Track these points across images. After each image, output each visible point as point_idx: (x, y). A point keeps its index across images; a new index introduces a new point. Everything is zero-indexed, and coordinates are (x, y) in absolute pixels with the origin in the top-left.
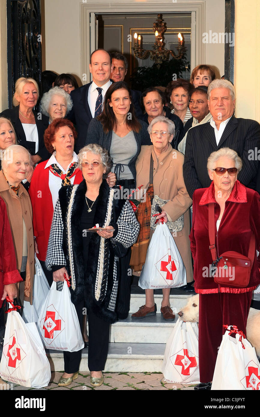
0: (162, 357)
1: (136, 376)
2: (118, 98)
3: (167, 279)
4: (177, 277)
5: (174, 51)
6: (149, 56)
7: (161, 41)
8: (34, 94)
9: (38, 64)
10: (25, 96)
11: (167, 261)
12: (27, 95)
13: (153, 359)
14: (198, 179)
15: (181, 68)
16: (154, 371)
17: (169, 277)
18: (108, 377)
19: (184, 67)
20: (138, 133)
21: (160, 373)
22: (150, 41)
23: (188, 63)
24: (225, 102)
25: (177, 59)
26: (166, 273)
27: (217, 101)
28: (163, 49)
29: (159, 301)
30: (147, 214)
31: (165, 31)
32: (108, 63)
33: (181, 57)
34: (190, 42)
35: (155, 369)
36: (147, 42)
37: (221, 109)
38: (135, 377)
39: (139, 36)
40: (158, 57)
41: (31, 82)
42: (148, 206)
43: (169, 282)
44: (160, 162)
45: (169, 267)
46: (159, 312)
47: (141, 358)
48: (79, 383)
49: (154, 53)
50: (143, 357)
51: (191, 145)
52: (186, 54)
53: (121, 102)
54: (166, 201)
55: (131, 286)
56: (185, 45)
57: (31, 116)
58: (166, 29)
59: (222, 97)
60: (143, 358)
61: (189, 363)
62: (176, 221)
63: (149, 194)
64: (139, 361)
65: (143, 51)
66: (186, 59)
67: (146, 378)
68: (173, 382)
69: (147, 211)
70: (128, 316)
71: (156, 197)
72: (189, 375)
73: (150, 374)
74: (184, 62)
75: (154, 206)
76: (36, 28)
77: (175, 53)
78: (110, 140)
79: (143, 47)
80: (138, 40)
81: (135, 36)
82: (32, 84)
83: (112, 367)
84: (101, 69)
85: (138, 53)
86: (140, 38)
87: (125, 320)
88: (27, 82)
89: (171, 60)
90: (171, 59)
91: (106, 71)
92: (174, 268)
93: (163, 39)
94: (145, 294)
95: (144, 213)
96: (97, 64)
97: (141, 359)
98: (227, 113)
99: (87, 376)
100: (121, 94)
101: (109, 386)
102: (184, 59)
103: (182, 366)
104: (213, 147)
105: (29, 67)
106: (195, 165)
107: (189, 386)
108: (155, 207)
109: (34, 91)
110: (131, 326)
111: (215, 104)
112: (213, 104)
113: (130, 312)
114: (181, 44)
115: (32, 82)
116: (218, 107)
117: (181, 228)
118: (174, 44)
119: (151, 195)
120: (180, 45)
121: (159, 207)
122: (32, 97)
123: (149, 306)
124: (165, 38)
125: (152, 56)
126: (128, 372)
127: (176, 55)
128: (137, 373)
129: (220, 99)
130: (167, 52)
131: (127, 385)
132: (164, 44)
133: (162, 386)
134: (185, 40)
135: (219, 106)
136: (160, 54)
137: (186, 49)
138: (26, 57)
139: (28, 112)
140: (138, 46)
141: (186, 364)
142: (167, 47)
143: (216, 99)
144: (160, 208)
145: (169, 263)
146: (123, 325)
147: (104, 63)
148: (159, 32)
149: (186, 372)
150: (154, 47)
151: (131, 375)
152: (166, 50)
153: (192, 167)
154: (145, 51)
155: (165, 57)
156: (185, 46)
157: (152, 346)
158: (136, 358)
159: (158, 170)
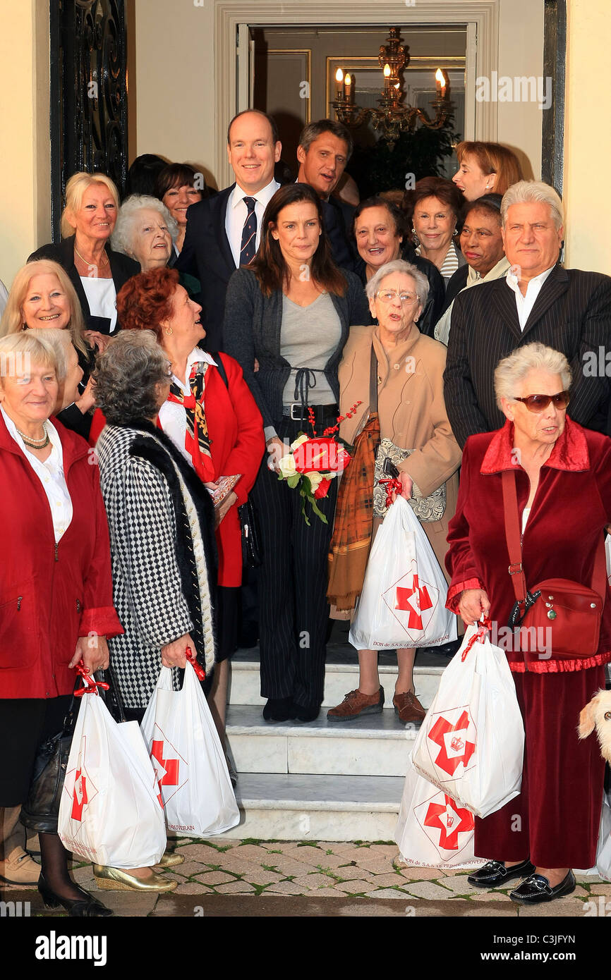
0: (395, 806)
1: (336, 849)
2: (293, 222)
3: (410, 626)
4: (433, 622)
5: (425, 110)
6: (369, 120)
7: (397, 86)
8: (108, 210)
9: (119, 142)
10: (88, 214)
11: (411, 587)
12: (92, 211)
13: (376, 812)
14: (477, 405)
15: (442, 148)
16: (376, 839)
17: (415, 622)
18: (273, 852)
19: (448, 145)
20: (341, 297)
21: (391, 843)
22: (372, 87)
23: (458, 138)
24: (541, 235)
25: (432, 128)
26: (407, 613)
27: (521, 233)
28: (401, 106)
29: (389, 681)
30: (366, 481)
31: (406, 64)
32: (266, 142)
33: (441, 125)
34: (464, 89)
35: (379, 834)
36: (366, 89)
37: (529, 250)
38: (336, 852)
39: (348, 74)
40: (389, 124)
41: (101, 183)
42: (367, 463)
43: (415, 634)
44: (394, 364)
45: (414, 600)
46: (389, 704)
47: (348, 809)
48: (209, 866)
49: (381, 115)
50: (354, 807)
51: (463, 330)
52: (453, 116)
53: (299, 233)
54: (409, 451)
55: (327, 645)
56: (451, 97)
57: (100, 260)
58: (409, 59)
59: (531, 223)
60: (354, 810)
61: (458, 821)
62: (430, 499)
63: (370, 436)
64: (345, 815)
65: (356, 110)
66: (453, 128)
67: (360, 855)
68: (421, 865)
69: (365, 475)
70: (320, 714)
71: (386, 443)
72: (457, 848)
73: (368, 846)
74: (449, 135)
75: (380, 462)
76: (115, 61)
77: (429, 114)
78: (278, 314)
79: (356, 101)
80: (344, 85)
81: (339, 75)
82: (104, 187)
83: (283, 829)
84: (249, 155)
85: (344, 113)
86: (348, 81)
87: (313, 723)
88: (92, 183)
89: (419, 130)
90: (420, 127)
91: (262, 160)
92: (425, 602)
93: (402, 82)
94: (358, 663)
95: (359, 478)
96: (240, 144)
97: (348, 812)
98: (544, 258)
99: (226, 850)
100: (299, 213)
101: (276, 872)
102: (447, 127)
103: (440, 830)
104: (512, 334)
105: (98, 147)
106: (470, 374)
107: (457, 875)
108: (382, 464)
109: (109, 203)
110: (326, 736)
111: (517, 239)
112: (511, 238)
113: (324, 704)
114: (443, 95)
115: (103, 183)
116: (523, 247)
117: (440, 514)
118: (425, 94)
119: (375, 437)
120: (441, 96)
121: (392, 466)
122: (103, 215)
123: (368, 691)
124: (405, 81)
125: (376, 121)
126: (319, 841)
127: (430, 118)
128: (338, 842)
129: (527, 228)
130: (409, 112)
131: (316, 870)
132: (404, 95)
133: (394, 873)
134: (451, 85)
135: (525, 244)
136: (394, 117)
137: (454, 105)
138: (94, 125)
139: (94, 250)
140: (345, 99)
141: (450, 825)
142: (411, 101)
143: (520, 226)
144: (394, 467)
145: (415, 592)
146: (309, 734)
147: (257, 142)
148: (392, 67)
149: (449, 842)
150: (381, 101)
151: (326, 847)
152: (408, 107)
153: (465, 378)
154: (360, 110)
155: (405, 123)
156: (451, 100)
157: (372, 781)
158: (336, 809)
159: (389, 383)
